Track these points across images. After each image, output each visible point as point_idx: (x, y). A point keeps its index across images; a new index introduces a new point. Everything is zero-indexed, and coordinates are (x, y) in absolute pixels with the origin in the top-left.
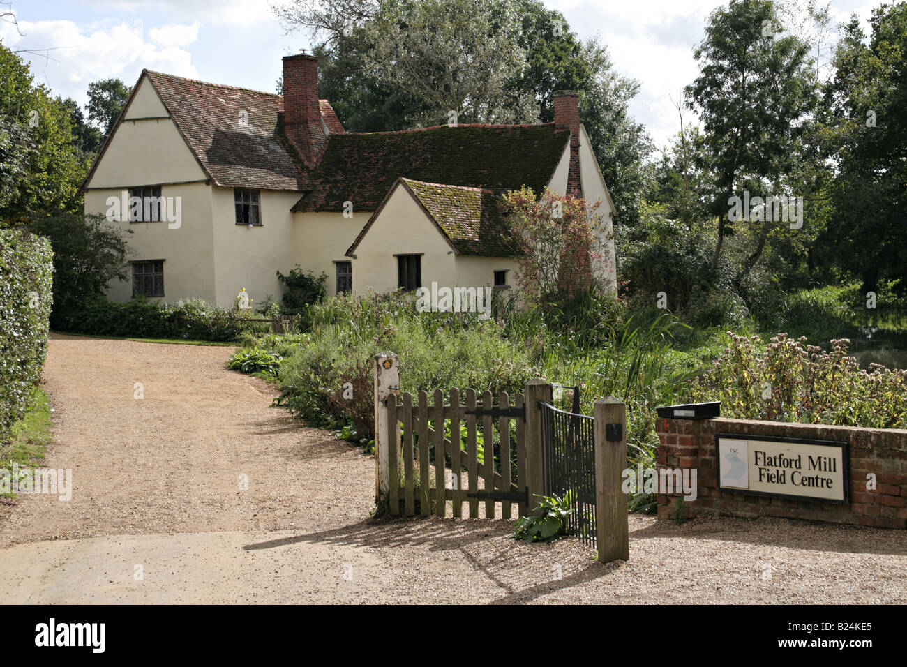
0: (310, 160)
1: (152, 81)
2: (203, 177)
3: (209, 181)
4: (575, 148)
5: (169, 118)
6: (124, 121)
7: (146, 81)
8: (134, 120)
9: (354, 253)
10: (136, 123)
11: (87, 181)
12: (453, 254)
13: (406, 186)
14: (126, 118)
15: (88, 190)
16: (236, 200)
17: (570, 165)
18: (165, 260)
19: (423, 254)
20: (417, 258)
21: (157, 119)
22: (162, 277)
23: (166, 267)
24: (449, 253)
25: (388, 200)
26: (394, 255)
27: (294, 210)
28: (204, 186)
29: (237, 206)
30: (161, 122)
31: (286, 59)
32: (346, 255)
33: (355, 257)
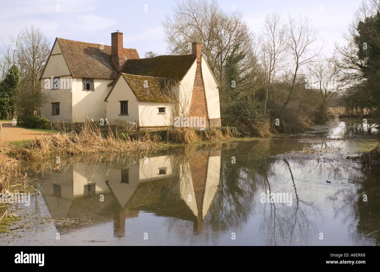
0: (119, 69)
1: (58, 41)
2: (70, 74)
4: (199, 63)
5: (62, 54)
6: (51, 55)
7: (57, 42)
8: (53, 55)
9: (107, 100)
10: (55, 56)
11: (41, 76)
12: (137, 101)
13: (123, 76)
15: (42, 79)
16: (83, 82)
17: (197, 69)
18: (60, 102)
19: (128, 101)
20: (127, 102)
21: (59, 54)
22: (59, 108)
23: (60, 104)
24: (136, 100)
25: (117, 81)
26: (119, 101)
27: (109, 86)
28: (70, 77)
29: (84, 84)
31: (112, 34)
32: (105, 101)
33: (107, 102)
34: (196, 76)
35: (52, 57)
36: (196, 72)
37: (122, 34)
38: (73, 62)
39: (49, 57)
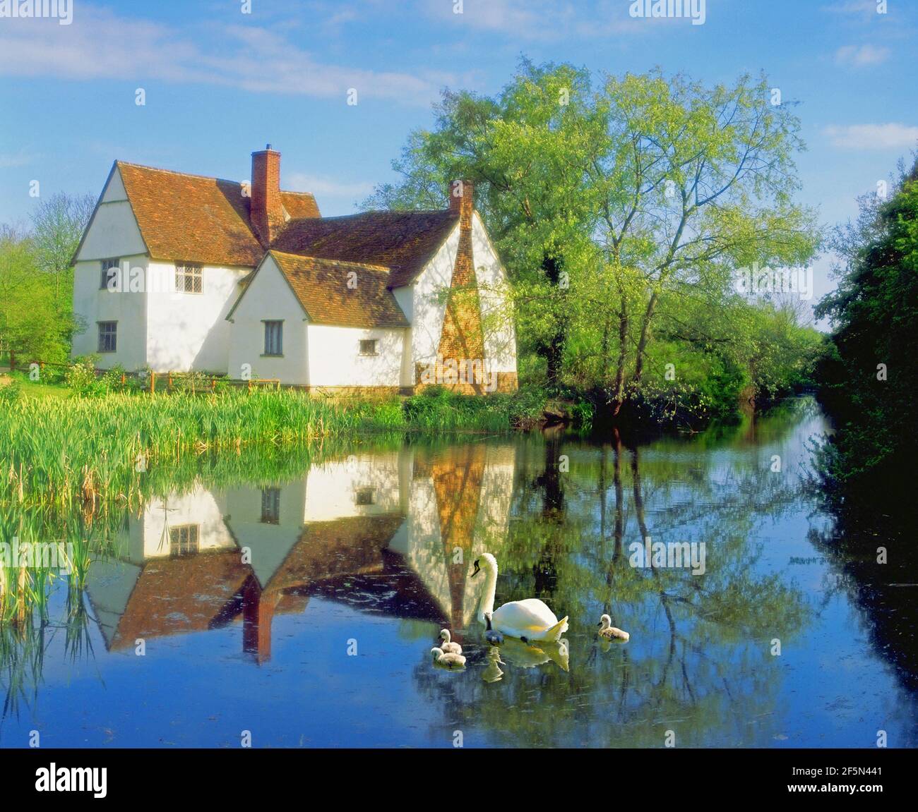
0: (267, 241)
1: (119, 170)
2: (143, 250)
3: (147, 254)
4: (467, 232)
5: (128, 200)
7: (117, 173)
8: (104, 203)
9: (233, 317)
10: (111, 206)
11: (76, 255)
12: (307, 321)
13: (273, 257)
14: (103, 201)
15: (77, 262)
16: (177, 270)
17: (460, 247)
18: (117, 322)
19: (283, 320)
20: (280, 323)
21: (121, 201)
22: (114, 336)
23: (118, 327)
24: (304, 320)
25: (259, 270)
26: (262, 321)
28: (144, 257)
30: (123, 203)
31: (254, 155)
32: (227, 319)
33: (233, 322)
34: (456, 264)
35: (102, 209)
36: (458, 255)
37: (278, 155)
38: (155, 221)
39: (97, 208)
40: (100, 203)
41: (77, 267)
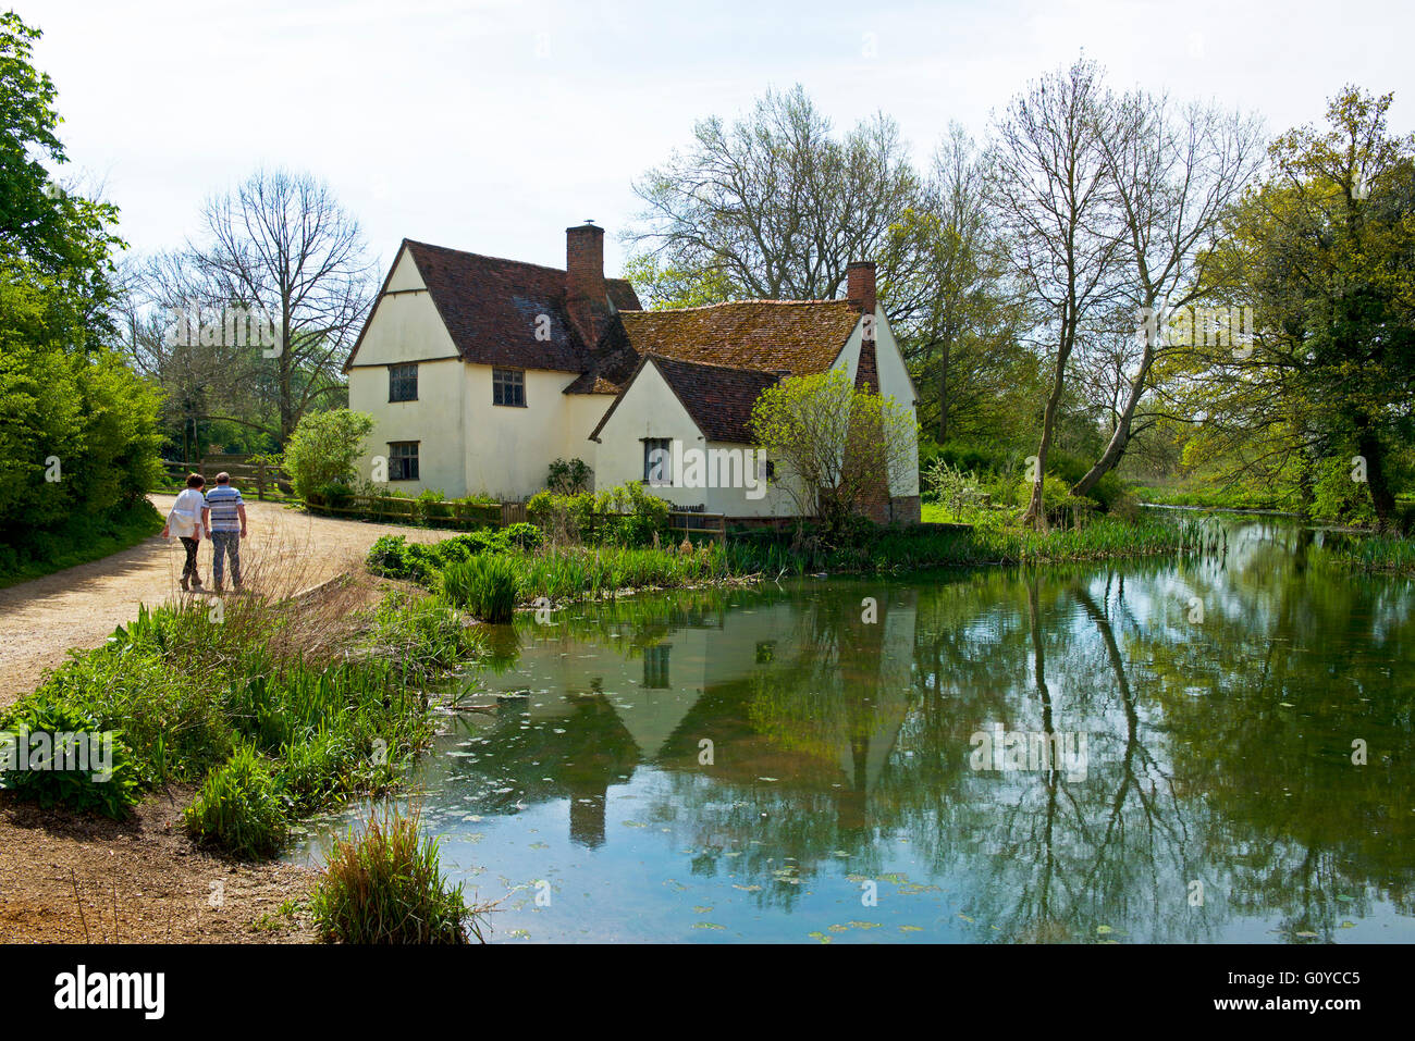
0: (591, 339)
1: (411, 250)
2: (457, 352)
3: (460, 359)
5: (427, 290)
6: (385, 295)
7: (407, 250)
8: (395, 293)
9: (599, 436)
10: (397, 296)
11: (351, 359)
12: (704, 440)
13: (654, 362)
14: (388, 291)
15: (353, 368)
16: (495, 377)
18: (419, 442)
19: (672, 437)
20: (666, 440)
21: (416, 291)
22: (416, 460)
23: (421, 448)
24: (699, 438)
25: (635, 377)
26: (641, 440)
27: (567, 392)
28: (456, 362)
29: (496, 386)
30: (420, 294)
31: (570, 231)
32: (590, 439)
33: (600, 442)
34: (859, 367)
35: (385, 300)
36: (861, 355)
37: (601, 231)
39: (379, 300)
40: (383, 293)
41: (354, 374)
